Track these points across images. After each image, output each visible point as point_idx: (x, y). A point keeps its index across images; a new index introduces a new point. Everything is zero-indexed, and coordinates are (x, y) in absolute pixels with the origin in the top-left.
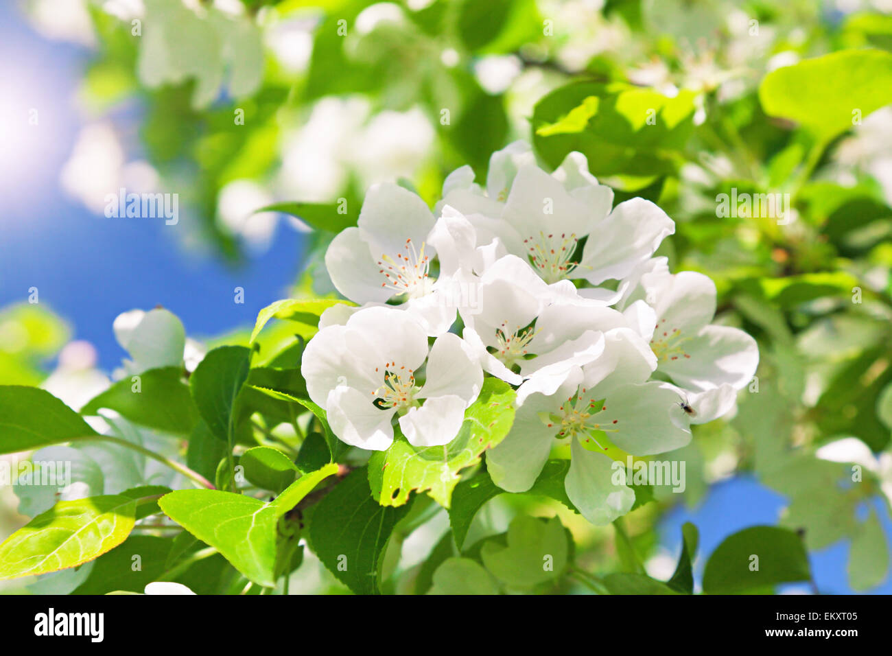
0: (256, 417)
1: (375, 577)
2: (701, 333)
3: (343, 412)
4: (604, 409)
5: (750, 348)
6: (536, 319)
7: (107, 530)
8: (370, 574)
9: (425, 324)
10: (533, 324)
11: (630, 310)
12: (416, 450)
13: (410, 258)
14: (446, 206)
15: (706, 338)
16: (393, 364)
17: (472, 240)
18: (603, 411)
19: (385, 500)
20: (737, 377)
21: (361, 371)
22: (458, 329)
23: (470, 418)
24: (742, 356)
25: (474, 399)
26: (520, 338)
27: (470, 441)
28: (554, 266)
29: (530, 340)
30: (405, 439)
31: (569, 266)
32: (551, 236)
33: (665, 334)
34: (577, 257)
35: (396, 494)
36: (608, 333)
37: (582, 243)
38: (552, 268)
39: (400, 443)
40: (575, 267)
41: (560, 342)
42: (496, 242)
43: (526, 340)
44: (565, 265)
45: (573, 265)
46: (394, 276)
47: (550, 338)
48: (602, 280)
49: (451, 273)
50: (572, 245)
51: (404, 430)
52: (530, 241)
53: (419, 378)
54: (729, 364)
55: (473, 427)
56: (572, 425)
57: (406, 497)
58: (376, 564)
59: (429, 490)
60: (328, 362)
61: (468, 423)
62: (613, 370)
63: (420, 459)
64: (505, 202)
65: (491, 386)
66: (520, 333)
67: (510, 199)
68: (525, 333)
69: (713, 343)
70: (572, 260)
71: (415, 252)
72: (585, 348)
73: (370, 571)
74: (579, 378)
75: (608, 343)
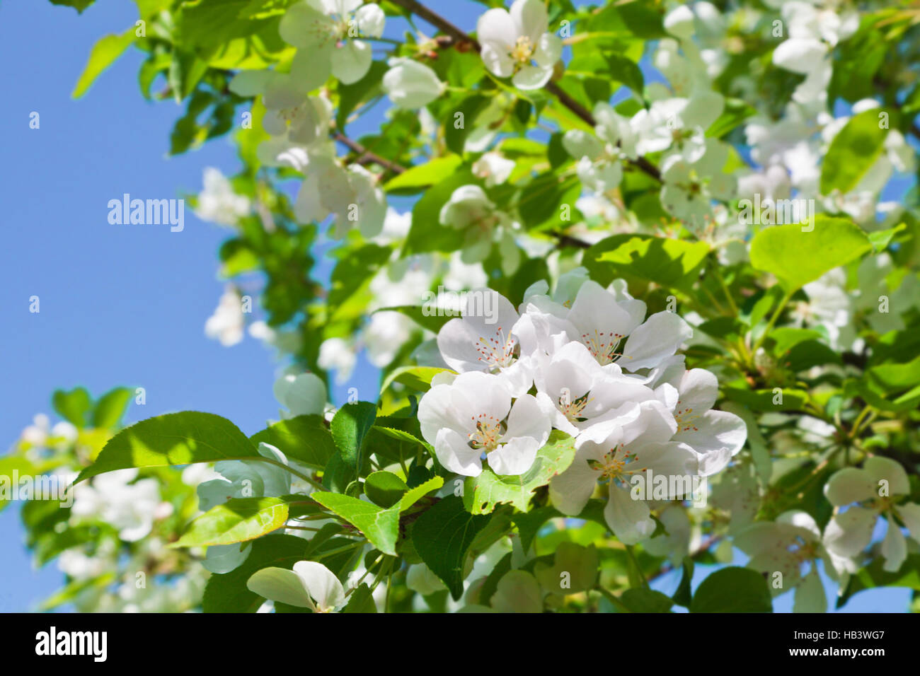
0: (373, 457)
1: (459, 572)
2: (706, 414)
3: (448, 445)
4: (637, 459)
5: (741, 427)
6: (588, 393)
7: (267, 520)
8: (455, 570)
9: (511, 386)
10: (586, 395)
11: (659, 390)
12: (499, 477)
13: (499, 342)
14: (530, 304)
15: (709, 418)
16: (485, 415)
17: (547, 330)
18: (635, 461)
19: (476, 510)
20: (732, 447)
21: (460, 421)
22: (533, 391)
23: (541, 456)
24: (734, 433)
25: (544, 443)
26: (576, 405)
27: (540, 472)
28: (603, 355)
29: (584, 407)
30: (491, 470)
31: (614, 357)
32: (602, 334)
33: (680, 413)
34: (620, 350)
35: (484, 506)
36: (642, 404)
37: (624, 341)
38: (602, 357)
39: (487, 471)
40: (620, 357)
41: (606, 410)
42: (563, 333)
43: (581, 407)
44: (612, 355)
45: (618, 355)
46: (487, 354)
47: (599, 408)
48: (637, 369)
49: (529, 353)
50: (617, 341)
51: (490, 463)
52: (587, 336)
53: (504, 425)
54: (726, 438)
55: (543, 461)
56: (611, 471)
57: (493, 508)
58: (460, 561)
59: (512, 502)
60: (436, 412)
61: (539, 460)
62: (643, 432)
63: (502, 483)
64: (570, 307)
65: (556, 436)
66: (577, 402)
67: (574, 306)
68: (580, 401)
69: (713, 423)
70: (617, 352)
71: (503, 338)
72: (625, 413)
73: (455, 568)
74: (619, 435)
75: (643, 411)
